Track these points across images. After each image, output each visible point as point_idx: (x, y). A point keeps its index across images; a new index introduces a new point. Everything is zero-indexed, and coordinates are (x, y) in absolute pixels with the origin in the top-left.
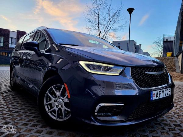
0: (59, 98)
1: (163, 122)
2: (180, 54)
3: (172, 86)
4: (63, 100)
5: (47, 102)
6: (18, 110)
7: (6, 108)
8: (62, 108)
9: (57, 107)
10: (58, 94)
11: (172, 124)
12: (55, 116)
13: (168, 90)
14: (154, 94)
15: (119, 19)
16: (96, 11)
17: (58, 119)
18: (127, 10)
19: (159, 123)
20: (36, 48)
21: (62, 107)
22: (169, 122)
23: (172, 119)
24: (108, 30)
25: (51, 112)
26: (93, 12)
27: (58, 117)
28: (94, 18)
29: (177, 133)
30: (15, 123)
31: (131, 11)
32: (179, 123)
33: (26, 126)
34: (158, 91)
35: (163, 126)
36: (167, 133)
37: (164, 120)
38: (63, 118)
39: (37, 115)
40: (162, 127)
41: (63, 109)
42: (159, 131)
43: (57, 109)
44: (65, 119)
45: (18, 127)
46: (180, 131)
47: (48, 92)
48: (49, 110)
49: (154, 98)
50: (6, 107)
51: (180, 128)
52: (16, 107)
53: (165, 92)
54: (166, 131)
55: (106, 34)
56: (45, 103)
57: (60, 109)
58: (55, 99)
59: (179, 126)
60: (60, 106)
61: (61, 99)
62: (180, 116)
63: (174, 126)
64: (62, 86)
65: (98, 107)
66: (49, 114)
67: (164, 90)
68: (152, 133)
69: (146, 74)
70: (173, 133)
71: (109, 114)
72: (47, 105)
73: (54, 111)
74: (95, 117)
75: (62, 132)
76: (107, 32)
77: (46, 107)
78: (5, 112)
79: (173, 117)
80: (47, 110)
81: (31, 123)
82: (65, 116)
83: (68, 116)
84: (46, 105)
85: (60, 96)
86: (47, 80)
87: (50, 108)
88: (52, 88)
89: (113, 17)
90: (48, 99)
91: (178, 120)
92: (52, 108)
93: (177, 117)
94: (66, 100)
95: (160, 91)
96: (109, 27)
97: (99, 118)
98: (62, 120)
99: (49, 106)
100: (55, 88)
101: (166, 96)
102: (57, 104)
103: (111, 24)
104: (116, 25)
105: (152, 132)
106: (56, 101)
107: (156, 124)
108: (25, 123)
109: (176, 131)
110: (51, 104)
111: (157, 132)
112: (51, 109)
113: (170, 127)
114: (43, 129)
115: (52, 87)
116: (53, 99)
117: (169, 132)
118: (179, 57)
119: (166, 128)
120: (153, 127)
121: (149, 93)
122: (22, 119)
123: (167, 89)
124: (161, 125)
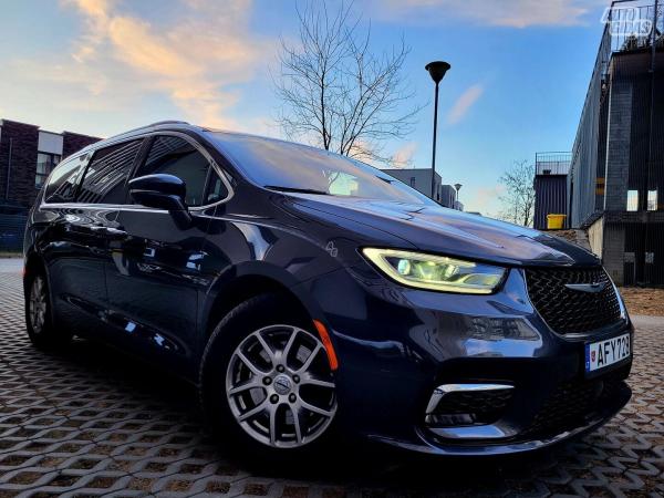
0: (280, 369)
1: (601, 445)
2: (594, 222)
3: (629, 328)
4: (294, 377)
5: (236, 385)
6: (101, 417)
7: (53, 413)
8: (292, 406)
9: (274, 400)
10: (279, 357)
11: (627, 448)
12: (268, 435)
13: (619, 340)
14: (594, 353)
15: (394, 96)
16: (313, 62)
17: (278, 444)
18: (427, 68)
20: (177, 198)
21: (293, 401)
22: (617, 444)
23: (622, 432)
24: (356, 132)
25: (249, 421)
26: (301, 67)
27: (278, 437)
28: (306, 89)
29: (653, 476)
30: (118, 462)
31: (438, 70)
32: (647, 445)
34: (603, 343)
35: (603, 455)
36: (623, 475)
37: (599, 438)
38: (295, 439)
39: (178, 434)
40: (603, 458)
41: (295, 408)
42: (598, 471)
43: (273, 408)
44: (304, 441)
45: (136, 475)
46: (658, 471)
47: (238, 351)
48: (243, 412)
49: (594, 366)
50: (51, 409)
51: (653, 460)
52: (87, 407)
53: (617, 347)
54: (619, 471)
55: (347, 147)
56: (230, 388)
57: (283, 409)
58: (267, 374)
59: (650, 453)
60: (283, 399)
61: (288, 373)
62: (643, 424)
63: (636, 456)
64: (291, 331)
65: (435, 399)
66: (245, 425)
67: (616, 339)
68: (578, 477)
69: (568, 288)
70: (641, 476)
71: (467, 418)
72: (236, 396)
73: (263, 417)
74: (425, 428)
75: (294, 485)
76: (353, 138)
77: (231, 401)
78: (57, 426)
79: (622, 428)
80: (236, 412)
81: (176, 463)
82: (304, 433)
83: (313, 432)
84: (232, 395)
85: (284, 363)
86: (237, 308)
87: (244, 407)
88: (255, 338)
89: (374, 90)
90: (239, 375)
91: (641, 437)
92: (251, 405)
93: (637, 427)
94: (307, 378)
95: (606, 344)
96: (360, 123)
97: (437, 431)
98: (292, 445)
99: (241, 398)
100: (265, 336)
101: (621, 358)
102: (271, 391)
103: (368, 110)
104: (383, 116)
105: (577, 475)
106: (271, 382)
107: (580, 451)
108: (151, 460)
109: (646, 469)
110: (246, 394)
111: (592, 474)
112: (248, 409)
113: (624, 459)
114: (227, 479)
115: (257, 333)
116: (258, 375)
117: (626, 473)
118: (590, 231)
119: (615, 460)
120: (575, 461)
121: (580, 350)
122: (132, 449)
123: (621, 337)
124: (596, 454)
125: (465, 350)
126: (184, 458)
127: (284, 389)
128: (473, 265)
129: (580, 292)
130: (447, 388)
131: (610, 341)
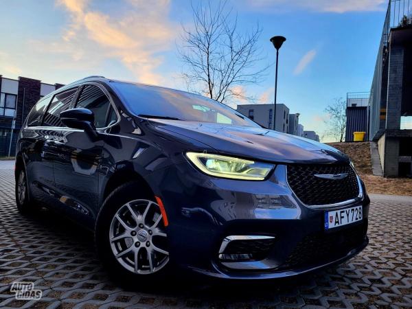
0: (141, 226)
1: (348, 276)
2: (381, 137)
3: (366, 202)
4: (149, 231)
5: (115, 236)
6: (45, 255)
7: (17, 252)
8: (147, 248)
9: (137, 245)
10: (140, 219)
11: (365, 279)
12: (133, 266)
13: (357, 209)
14: (332, 217)
15: (253, 58)
16: (203, 39)
17: (139, 272)
18: (271, 40)
19: (340, 277)
20: (89, 123)
21: (148, 246)
22: (359, 275)
23: (366, 268)
24: (229, 81)
25: (123, 257)
26: (196, 42)
27: (140, 267)
28: (197, 54)
29: (375, 295)
30: (46, 281)
31: (278, 42)
32: (379, 276)
33: (70, 287)
34: (339, 212)
35: (348, 282)
36: (356, 295)
37: (349, 271)
38: (149, 269)
40: (347, 284)
41: (149, 250)
42: (341, 292)
43: (136, 250)
44: (154, 270)
45: (54, 289)
46: (380, 292)
47: (117, 215)
48: (119, 252)
49: (331, 225)
50: (17, 249)
51: (380, 285)
52: (39, 249)
53: (351, 214)
54: (355, 292)
55: (224, 91)
56: (112, 238)
57: (143, 251)
58: (133, 229)
59: (380, 281)
60: (143, 245)
61: (146, 229)
62: (382, 263)
63: (370, 283)
64: (148, 203)
65: (224, 244)
66: (120, 260)
67: (350, 209)
68: (327, 295)
69: (316, 177)
70: (368, 295)
71: (246, 256)
72: (115, 242)
73: (131, 255)
74: (218, 262)
75: (147, 296)
76: (228, 85)
77: (113, 246)
78: (17, 260)
79: (366, 266)
80: (115, 252)
81: (80, 282)
82: (155, 265)
83: (160, 264)
84: (112, 242)
85: (143, 223)
86: (116, 189)
87: (120, 249)
88: (126, 207)
89: (240, 54)
90: (118, 229)
91: (376, 272)
92: (125, 247)
93: (376, 265)
94: (157, 232)
95: (343, 212)
96: (232, 76)
97: (224, 264)
98: (147, 272)
99: (119, 244)
100: (132, 205)
101: (354, 221)
102: (136, 239)
103: (237, 67)
104: (246, 71)
105: (326, 294)
106: (136, 234)
107: (334, 279)
108: (66, 280)
109: (373, 291)
110: (122, 241)
111: (336, 293)
112: (122, 251)
113: (361, 285)
114: (108, 292)
115: (128, 204)
116: (129, 229)
117: (359, 294)
118: (379, 143)
119: (355, 286)
120: (328, 285)
121: (322, 215)
122: (57, 273)
123: (355, 208)
124: (345, 281)
125: (254, 215)
126: (87, 280)
127: (143, 238)
128: (253, 162)
129: (326, 180)
130: (233, 238)
131: (345, 210)
